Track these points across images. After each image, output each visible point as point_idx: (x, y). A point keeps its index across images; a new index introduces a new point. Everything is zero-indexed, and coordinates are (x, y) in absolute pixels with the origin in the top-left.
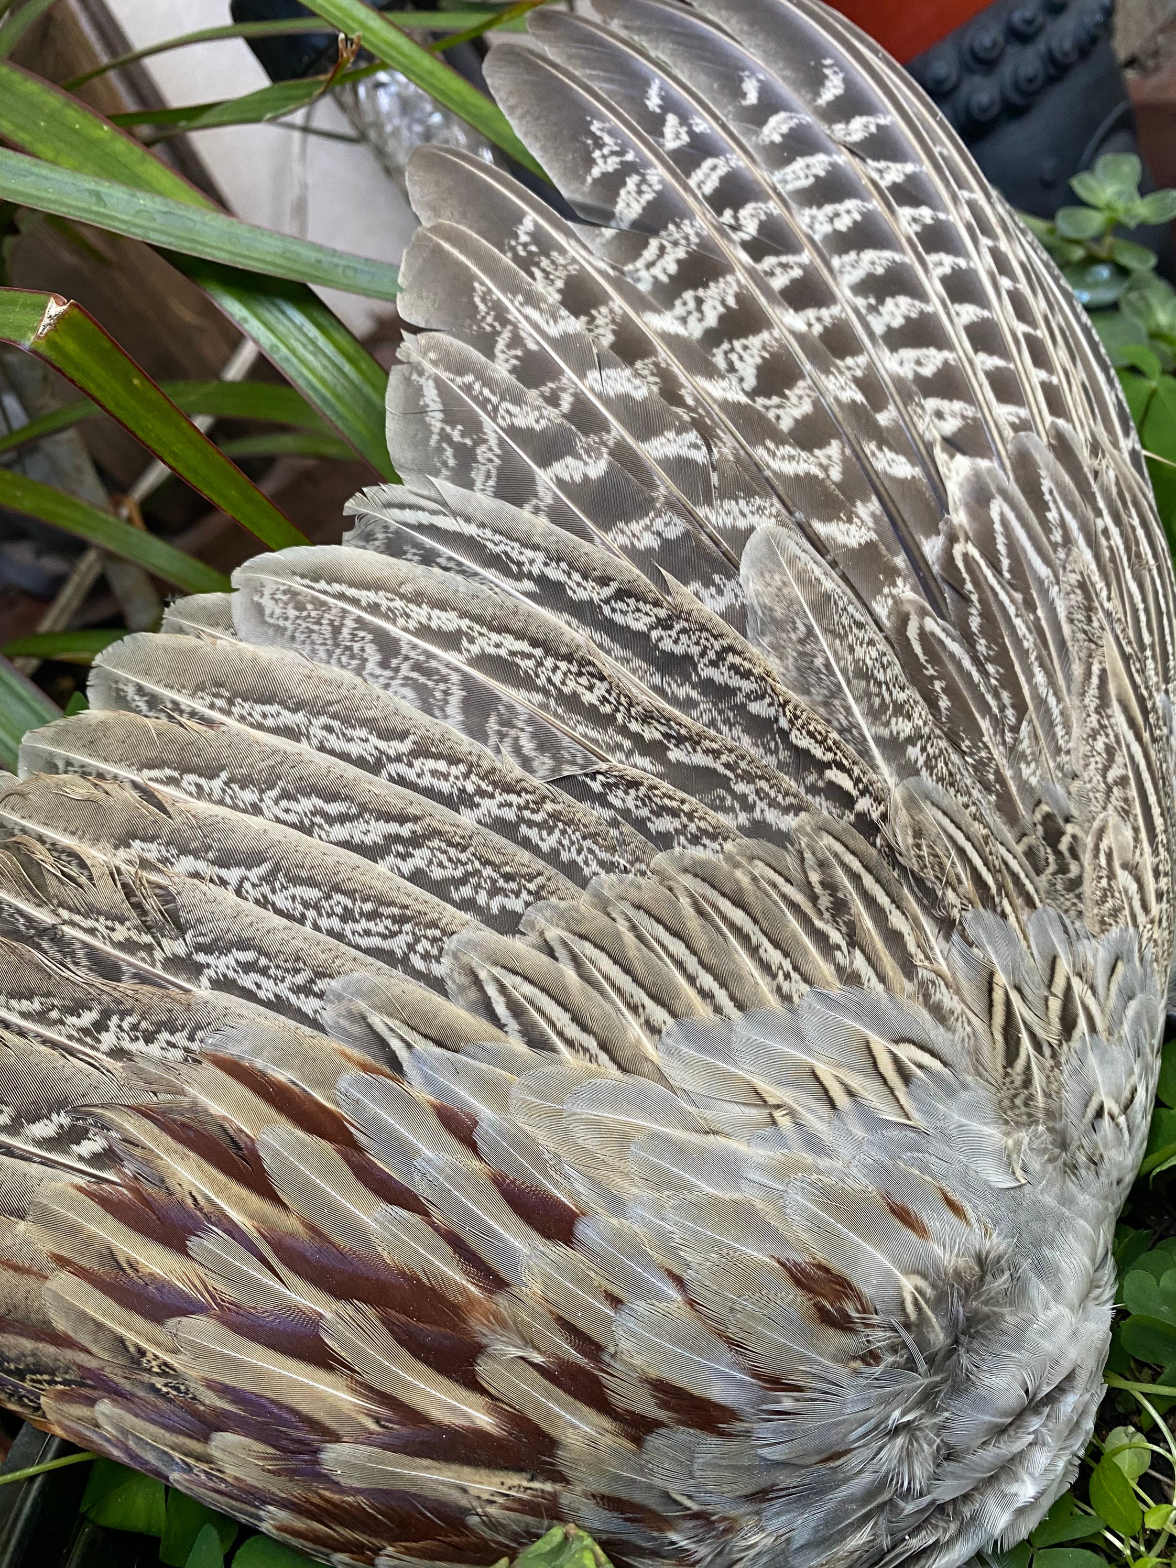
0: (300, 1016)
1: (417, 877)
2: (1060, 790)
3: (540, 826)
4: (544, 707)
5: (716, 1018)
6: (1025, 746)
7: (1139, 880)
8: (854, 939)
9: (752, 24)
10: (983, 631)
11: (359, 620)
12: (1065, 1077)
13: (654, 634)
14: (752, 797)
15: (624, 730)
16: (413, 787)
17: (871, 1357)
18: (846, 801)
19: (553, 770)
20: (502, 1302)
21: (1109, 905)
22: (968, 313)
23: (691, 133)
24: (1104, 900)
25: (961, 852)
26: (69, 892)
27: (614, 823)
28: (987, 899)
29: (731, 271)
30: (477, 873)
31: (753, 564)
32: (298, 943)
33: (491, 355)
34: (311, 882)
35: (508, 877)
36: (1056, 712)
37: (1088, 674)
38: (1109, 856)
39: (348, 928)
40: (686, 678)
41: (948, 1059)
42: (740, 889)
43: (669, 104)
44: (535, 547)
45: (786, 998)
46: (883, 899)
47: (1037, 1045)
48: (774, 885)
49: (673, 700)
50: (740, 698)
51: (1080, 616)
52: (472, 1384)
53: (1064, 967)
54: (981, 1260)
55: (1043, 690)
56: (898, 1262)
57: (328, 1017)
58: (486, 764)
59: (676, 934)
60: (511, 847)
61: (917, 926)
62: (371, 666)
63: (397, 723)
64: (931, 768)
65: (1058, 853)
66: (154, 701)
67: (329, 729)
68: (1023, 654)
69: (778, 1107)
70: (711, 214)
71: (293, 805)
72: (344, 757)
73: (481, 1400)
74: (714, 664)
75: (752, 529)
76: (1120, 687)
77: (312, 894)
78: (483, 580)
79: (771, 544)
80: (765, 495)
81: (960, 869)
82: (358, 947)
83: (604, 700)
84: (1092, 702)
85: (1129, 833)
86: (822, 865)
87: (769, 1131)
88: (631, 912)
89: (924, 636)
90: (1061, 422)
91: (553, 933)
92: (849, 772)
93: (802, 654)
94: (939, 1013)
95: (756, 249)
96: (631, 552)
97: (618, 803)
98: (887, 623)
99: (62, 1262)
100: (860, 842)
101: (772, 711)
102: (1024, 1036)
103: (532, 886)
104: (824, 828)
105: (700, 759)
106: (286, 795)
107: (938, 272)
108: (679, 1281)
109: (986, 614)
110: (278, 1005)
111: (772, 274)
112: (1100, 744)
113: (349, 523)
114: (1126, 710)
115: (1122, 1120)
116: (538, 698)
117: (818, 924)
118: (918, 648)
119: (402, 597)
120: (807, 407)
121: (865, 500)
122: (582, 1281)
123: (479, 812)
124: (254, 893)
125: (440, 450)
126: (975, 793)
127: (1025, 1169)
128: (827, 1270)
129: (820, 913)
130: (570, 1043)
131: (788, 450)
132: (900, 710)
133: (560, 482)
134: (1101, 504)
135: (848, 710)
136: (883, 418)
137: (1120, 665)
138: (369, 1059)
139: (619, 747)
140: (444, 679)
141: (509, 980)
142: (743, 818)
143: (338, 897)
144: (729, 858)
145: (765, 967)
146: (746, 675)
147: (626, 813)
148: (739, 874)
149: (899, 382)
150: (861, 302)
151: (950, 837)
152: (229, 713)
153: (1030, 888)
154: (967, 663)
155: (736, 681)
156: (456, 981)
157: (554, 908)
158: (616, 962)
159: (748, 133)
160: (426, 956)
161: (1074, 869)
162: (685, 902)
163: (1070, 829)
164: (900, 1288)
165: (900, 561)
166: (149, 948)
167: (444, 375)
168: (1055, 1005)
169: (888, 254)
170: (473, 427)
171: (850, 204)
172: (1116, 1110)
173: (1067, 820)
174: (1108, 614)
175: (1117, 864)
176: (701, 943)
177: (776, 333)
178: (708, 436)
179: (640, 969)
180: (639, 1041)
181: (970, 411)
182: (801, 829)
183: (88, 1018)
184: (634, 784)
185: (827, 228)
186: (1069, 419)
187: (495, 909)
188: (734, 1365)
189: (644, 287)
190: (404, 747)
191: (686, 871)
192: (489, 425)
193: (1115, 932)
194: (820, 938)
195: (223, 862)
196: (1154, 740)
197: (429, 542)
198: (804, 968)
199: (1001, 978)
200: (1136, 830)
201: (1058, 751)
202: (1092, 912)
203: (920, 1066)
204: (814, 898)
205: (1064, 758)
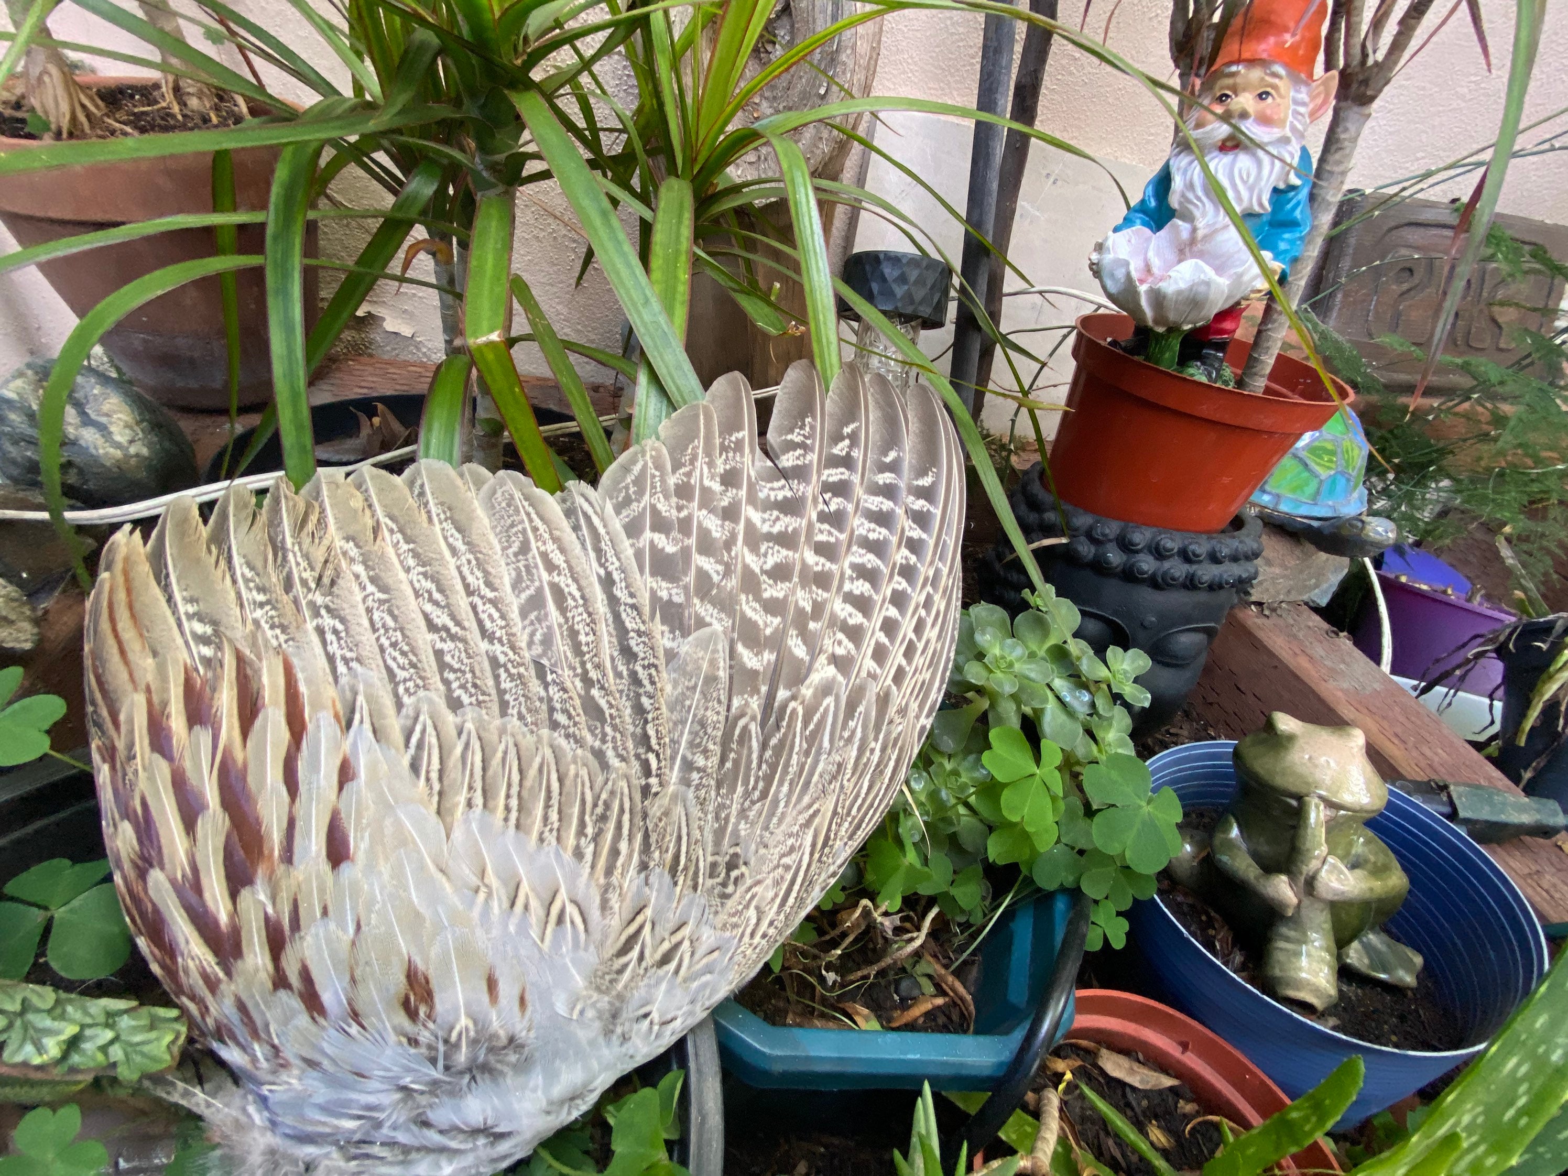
0: (334, 670)
1: (439, 654)
2: (753, 847)
3: (510, 675)
4: (560, 626)
5: (501, 823)
6: (752, 814)
7: (759, 920)
8: (596, 838)
9: (922, 432)
10: (775, 746)
11: (524, 530)
12: (641, 984)
13: (632, 634)
14: (609, 738)
15: (583, 664)
16: (476, 613)
17: (413, 1042)
18: (647, 772)
19: (540, 656)
20: (281, 869)
21: (735, 920)
22: (893, 612)
23: (848, 454)
24: (734, 915)
25: (679, 838)
26: (307, 541)
27: (541, 700)
28: (673, 871)
29: (802, 517)
30: (464, 672)
31: (696, 639)
32: (364, 638)
33: (674, 472)
34: (395, 618)
35: (475, 686)
36: (780, 810)
37: (810, 806)
38: (753, 897)
39: (390, 650)
40: (628, 663)
41: (591, 929)
42: (566, 774)
43: (853, 437)
44: (619, 559)
45: (541, 840)
46: (625, 831)
47: (641, 957)
48: (583, 785)
49: (614, 668)
50: (642, 691)
51: (827, 777)
52: (234, 895)
53: (686, 931)
54: (511, 1039)
55: (781, 796)
56: (468, 1006)
57: (343, 680)
58: (514, 630)
59: (521, 771)
60: (488, 673)
61: (630, 856)
62: (510, 551)
63: (496, 582)
64: (698, 788)
65: (728, 875)
66: (422, 494)
67: (469, 562)
68: (785, 772)
69: (487, 886)
70: (817, 490)
71: (423, 581)
72: (463, 579)
73: (230, 906)
74: (644, 667)
75: (710, 625)
76: (821, 824)
77: (390, 623)
78: (587, 555)
79: (713, 636)
80: (729, 616)
81: (672, 845)
82: (385, 661)
83: (587, 644)
84: (802, 819)
85: (771, 894)
86: (612, 793)
87: (470, 893)
88: (511, 745)
89: (745, 729)
90: (894, 688)
91: (469, 726)
92: (659, 761)
93: (683, 694)
94: (605, 905)
95: (823, 517)
96: (653, 593)
97: (551, 692)
98: (733, 710)
99: (148, 690)
100: (638, 796)
101: (649, 708)
102: (637, 949)
103: (481, 698)
104: (627, 777)
105: (603, 703)
106: (425, 575)
107: (894, 585)
108: (358, 927)
109: (782, 742)
110: (331, 659)
111: (821, 532)
112: (790, 842)
113: (562, 489)
114: (815, 837)
115: (656, 1028)
116: (562, 620)
117: (587, 818)
118: (737, 732)
119: (551, 534)
120: (781, 595)
121: (771, 652)
122: (322, 890)
123: (490, 647)
124: (370, 603)
125: (620, 491)
126: (710, 817)
127: (582, 1012)
128: (427, 982)
129: (592, 813)
130: (428, 779)
131: (757, 606)
132: (705, 752)
133: (652, 542)
134: (881, 736)
135: (682, 733)
136: (812, 625)
137: (829, 814)
138: (341, 713)
139: (574, 669)
140: (532, 581)
141: (430, 730)
142: (597, 744)
143: (398, 634)
144: (575, 758)
145: (546, 818)
146: (653, 683)
147: (550, 700)
148: (572, 767)
149: (833, 616)
150: (849, 572)
151: (680, 828)
152: (441, 522)
153: (701, 880)
154: (755, 756)
155: (646, 682)
156: (408, 711)
157: (480, 716)
158: (483, 761)
159: (871, 470)
160: (407, 690)
161: (730, 889)
162: (538, 760)
163: (743, 869)
164: (457, 1019)
165: (764, 689)
166: (309, 590)
167: (650, 464)
168: (666, 946)
169: (879, 562)
170: (640, 493)
171: (884, 531)
172: (656, 1020)
173: (745, 864)
174: (842, 787)
175: (754, 903)
176: (528, 783)
177: (797, 556)
178: (727, 573)
179: (490, 773)
180: (457, 805)
181: (853, 652)
182: (617, 770)
183: (261, 598)
184: (565, 690)
185: (864, 533)
186: (899, 689)
187: (455, 695)
188: (344, 989)
189: (762, 495)
190: (490, 595)
191: (551, 746)
192: (647, 497)
193: (728, 934)
194: (582, 824)
195: (373, 580)
196: (820, 861)
197: (582, 521)
198: (563, 833)
199: (648, 912)
200: (776, 895)
201: (766, 828)
202: (722, 917)
203: (572, 922)
204: (595, 805)
205: (767, 834)
